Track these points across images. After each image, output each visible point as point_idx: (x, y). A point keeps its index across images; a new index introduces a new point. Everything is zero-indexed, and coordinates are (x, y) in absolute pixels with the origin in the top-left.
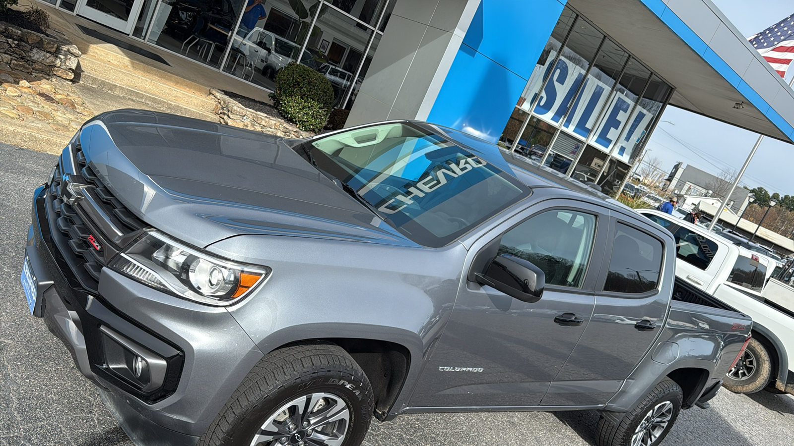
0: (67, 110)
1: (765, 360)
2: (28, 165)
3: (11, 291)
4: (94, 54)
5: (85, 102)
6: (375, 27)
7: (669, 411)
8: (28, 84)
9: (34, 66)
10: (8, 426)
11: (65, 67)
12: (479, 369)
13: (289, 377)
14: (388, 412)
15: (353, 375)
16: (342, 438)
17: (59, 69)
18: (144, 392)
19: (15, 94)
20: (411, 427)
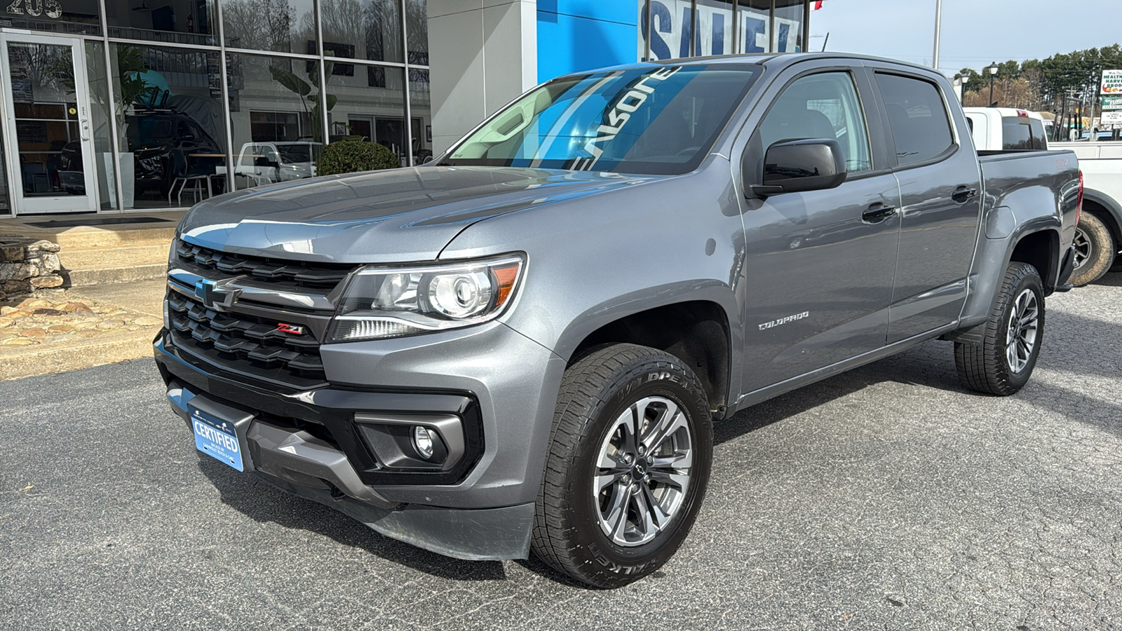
0: (83, 315)
1: (1097, 226)
2: (82, 386)
3: (171, 503)
4: (72, 245)
5: (96, 301)
6: (404, 62)
7: (1032, 303)
8: (13, 309)
9: (6, 289)
10: (282, 619)
11: (46, 272)
12: (804, 313)
13: (602, 388)
14: (726, 403)
15: (670, 364)
16: (689, 452)
17: (39, 278)
18: (446, 471)
19: (7, 324)
20: (740, 451)
